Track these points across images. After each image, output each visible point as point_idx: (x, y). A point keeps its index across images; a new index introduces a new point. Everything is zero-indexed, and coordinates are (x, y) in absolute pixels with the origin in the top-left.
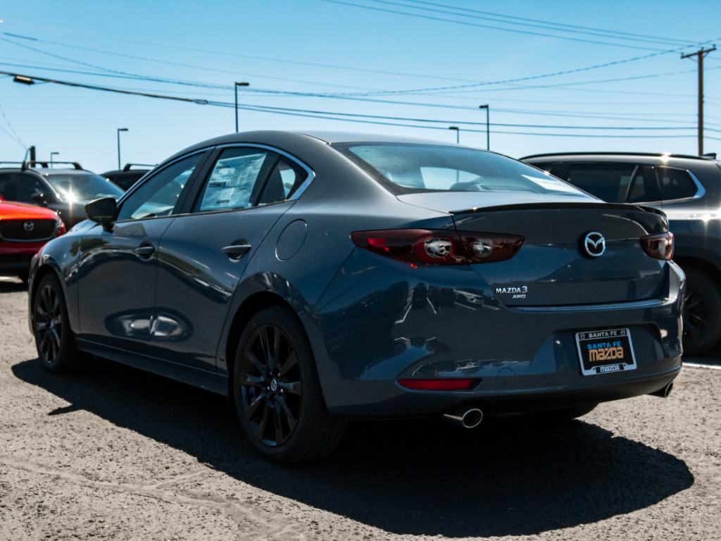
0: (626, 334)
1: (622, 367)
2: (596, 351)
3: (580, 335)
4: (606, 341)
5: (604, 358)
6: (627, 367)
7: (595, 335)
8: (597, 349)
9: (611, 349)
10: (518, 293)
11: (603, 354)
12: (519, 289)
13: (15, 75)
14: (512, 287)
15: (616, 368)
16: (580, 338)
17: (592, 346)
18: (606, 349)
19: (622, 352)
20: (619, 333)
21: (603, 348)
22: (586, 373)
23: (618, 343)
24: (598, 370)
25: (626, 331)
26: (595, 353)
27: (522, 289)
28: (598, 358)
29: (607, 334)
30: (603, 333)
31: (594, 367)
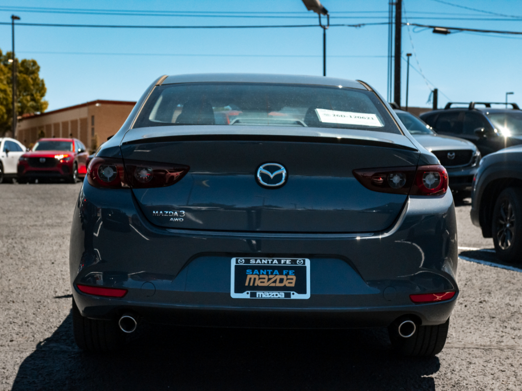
0: (304, 263)
1: (287, 295)
2: (257, 277)
3: (237, 260)
4: (273, 268)
5: (266, 284)
6: (295, 296)
7: (258, 261)
8: (259, 275)
9: (279, 277)
10: (176, 217)
11: (266, 280)
12: (176, 213)
13: (434, 27)
14: (169, 211)
15: (279, 296)
16: (237, 262)
17: (253, 272)
18: (271, 276)
19: (294, 281)
20: (294, 262)
21: (267, 274)
22: (234, 295)
23: (290, 272)
24: (253, 295)
25: (304, 261)
26: (255, 279)
27: (179, 214)
28: (258, 283)
29: (275, 261)
30: (270, 261)
31: (249, 292)
